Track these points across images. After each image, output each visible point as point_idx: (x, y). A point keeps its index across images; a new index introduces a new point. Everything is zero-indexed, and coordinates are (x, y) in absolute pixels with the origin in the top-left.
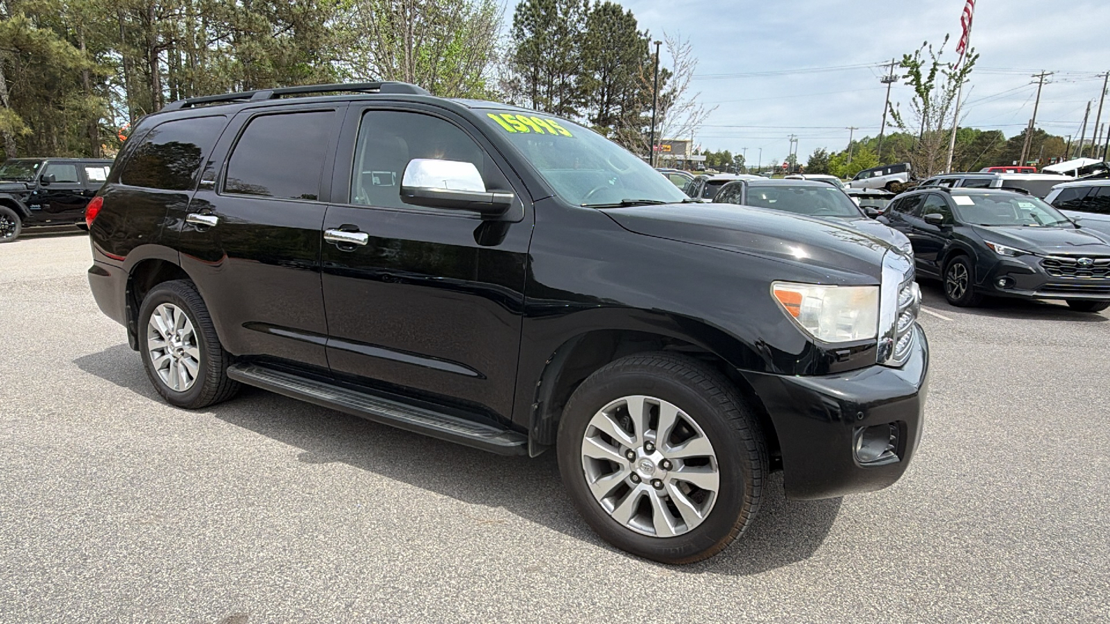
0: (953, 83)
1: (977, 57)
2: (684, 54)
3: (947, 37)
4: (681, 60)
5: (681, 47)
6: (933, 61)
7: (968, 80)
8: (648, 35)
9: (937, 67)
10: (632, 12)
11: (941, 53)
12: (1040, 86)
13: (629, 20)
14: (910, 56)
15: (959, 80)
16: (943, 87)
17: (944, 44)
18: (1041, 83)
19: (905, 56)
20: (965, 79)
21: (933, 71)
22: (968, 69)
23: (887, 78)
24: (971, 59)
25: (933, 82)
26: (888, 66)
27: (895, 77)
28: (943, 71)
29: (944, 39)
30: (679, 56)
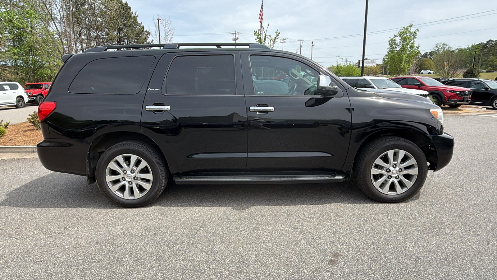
0: (272, 42)
1: (279, 33)
2: (169, 25)
3: (268, 25)
4: (168, 27)
5: (166, 21)
6: (265, 34)
7: (277, 42)
8: (137, 14)
9: (266, 36)
10: (127, 2)
11: (267, 31)
12: (283, 44)
13: (126, 6)
14: (256, 31)
15: (274, 42)
16: (269, 44)
17: (268, 27)
18: (283, 43)
19: (255, 31)
20: (276, 41)
21: (265, 37)
22: (277, 38)
23: (234, 38)
24: (277, 34)
25: (265, 42)
26: (234, 34)
27: (237, 39)
28: (268, 38)
29: (267, 26)
30: (166, 26)
